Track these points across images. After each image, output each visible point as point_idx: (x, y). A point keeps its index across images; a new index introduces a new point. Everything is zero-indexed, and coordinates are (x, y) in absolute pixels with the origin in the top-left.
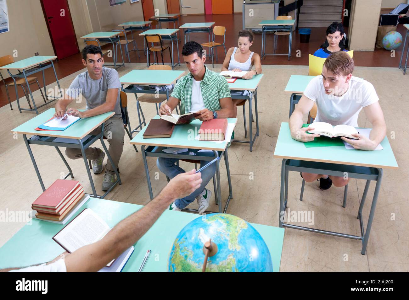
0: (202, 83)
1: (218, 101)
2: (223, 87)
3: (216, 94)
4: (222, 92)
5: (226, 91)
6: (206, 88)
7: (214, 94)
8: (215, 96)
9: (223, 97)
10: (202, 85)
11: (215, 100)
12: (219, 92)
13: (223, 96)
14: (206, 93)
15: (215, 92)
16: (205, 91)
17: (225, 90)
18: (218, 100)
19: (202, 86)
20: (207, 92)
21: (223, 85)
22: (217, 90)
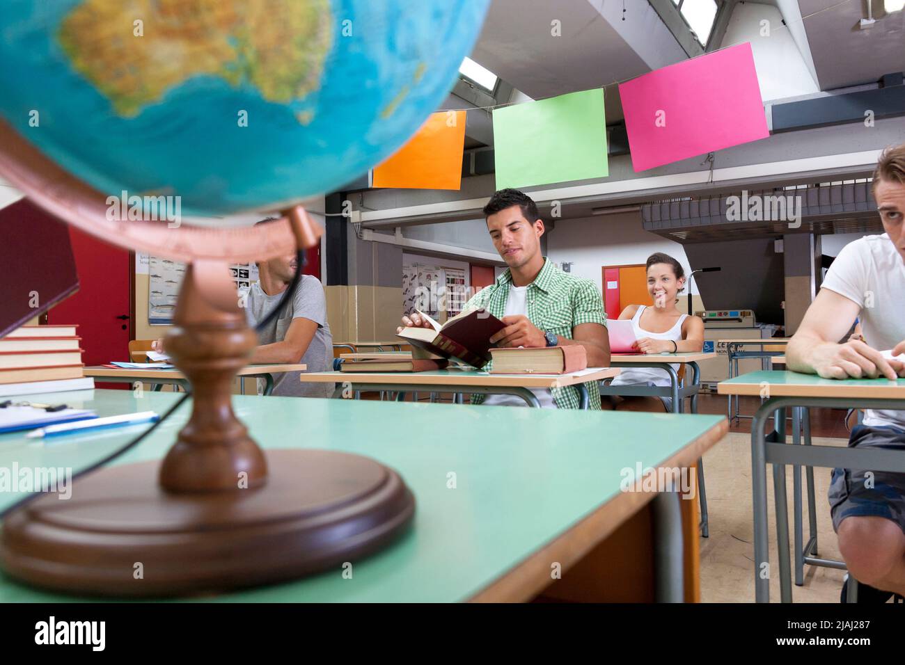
0: (532, 292)
1: (570, 333)
2: (587, 299)
3: (565, 313)
4: (581, 309)
5: (593, 308)
6: (541, 302)
7: (559, 313)
8: (563, 317)
9: (583, 321)
10: (532, 295)
11: (563, 328)
12: (574, 310)
13: (583, 317)
14: (539, 314)
15: (562, 308)
16: (538, 309)
17: (590, 305)
18: (569, 329)
19: (532, 299)
20: (542, 311)
21: (586, 293)
22: (569, 302)
